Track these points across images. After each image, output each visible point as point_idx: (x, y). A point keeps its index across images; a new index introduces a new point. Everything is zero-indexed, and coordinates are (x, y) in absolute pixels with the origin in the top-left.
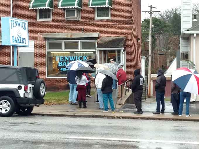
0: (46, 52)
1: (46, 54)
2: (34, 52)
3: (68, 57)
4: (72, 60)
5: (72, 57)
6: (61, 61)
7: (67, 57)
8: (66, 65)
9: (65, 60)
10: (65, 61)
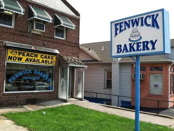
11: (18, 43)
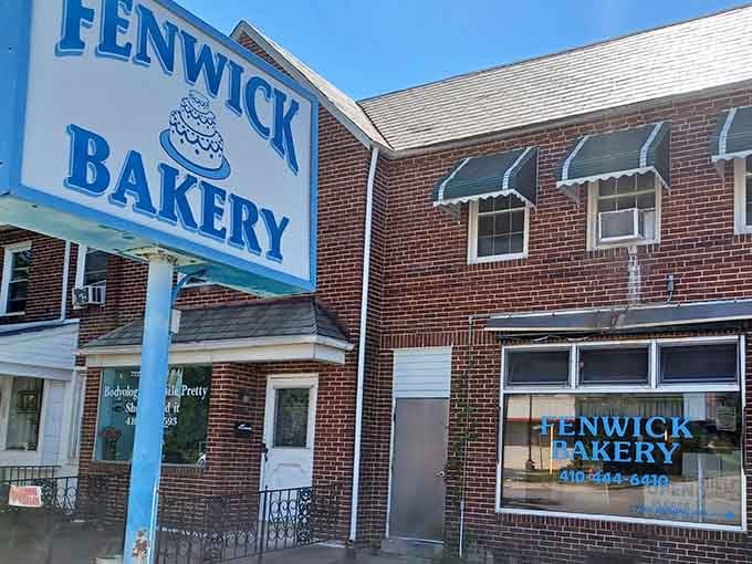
0: (498, 396)
1: (498, 405)
2: (448, 394)
3: (596, 419)
4: (615, 433)
5: (616, 420)
6: (563, 438)
7: (591, 420)
8: (585, 458)
9: (582, 433)
10: (581, 439)
11: (543, 309)
